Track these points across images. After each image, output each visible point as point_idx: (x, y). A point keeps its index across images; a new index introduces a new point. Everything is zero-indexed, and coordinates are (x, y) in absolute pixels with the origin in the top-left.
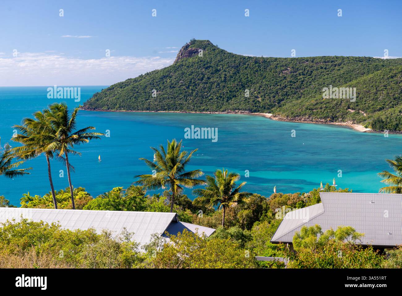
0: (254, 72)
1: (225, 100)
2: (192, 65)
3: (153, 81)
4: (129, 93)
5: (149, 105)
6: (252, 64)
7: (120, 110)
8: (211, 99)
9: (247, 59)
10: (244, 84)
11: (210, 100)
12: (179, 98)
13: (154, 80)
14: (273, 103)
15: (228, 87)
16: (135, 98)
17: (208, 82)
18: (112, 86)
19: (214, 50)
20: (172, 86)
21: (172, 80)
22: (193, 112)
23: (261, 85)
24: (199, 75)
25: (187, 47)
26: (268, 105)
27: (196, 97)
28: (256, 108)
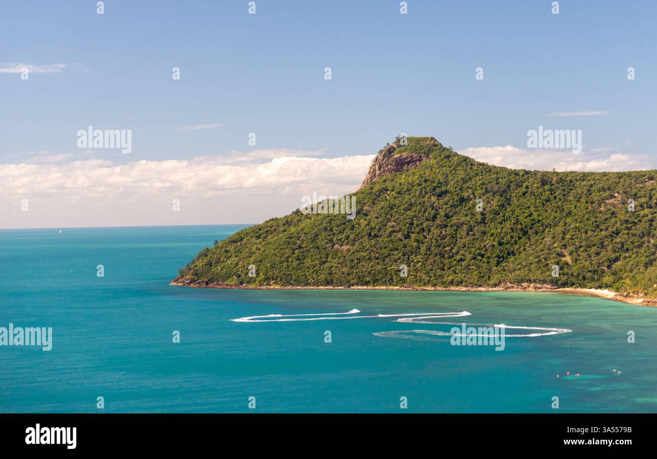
0: (542, 203)
1: (493, 261)
2: (408, 190)
3: (330, 222)
4: (282, 249)
5: (330, 274)
6: (535, 185)
7: (267, 284)
8: (461, 260)
9: (523, 176)
10: (526, 227)
11: (459, 261)
12: (393, 257)
13: (333, 222)
14: (598, 267)
15: (492, 235)
16: (298, 259)
17: (449, 225)
18: (238, 234)
19: (448, 157)
20: (372, 234)
21: (370, 220)
22: (430, 288)
23: (565, 229)
24: (425, 211)
25: (390, 151)
26: (590, 271)
27: (427, 255)
28: (566, 277)
